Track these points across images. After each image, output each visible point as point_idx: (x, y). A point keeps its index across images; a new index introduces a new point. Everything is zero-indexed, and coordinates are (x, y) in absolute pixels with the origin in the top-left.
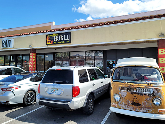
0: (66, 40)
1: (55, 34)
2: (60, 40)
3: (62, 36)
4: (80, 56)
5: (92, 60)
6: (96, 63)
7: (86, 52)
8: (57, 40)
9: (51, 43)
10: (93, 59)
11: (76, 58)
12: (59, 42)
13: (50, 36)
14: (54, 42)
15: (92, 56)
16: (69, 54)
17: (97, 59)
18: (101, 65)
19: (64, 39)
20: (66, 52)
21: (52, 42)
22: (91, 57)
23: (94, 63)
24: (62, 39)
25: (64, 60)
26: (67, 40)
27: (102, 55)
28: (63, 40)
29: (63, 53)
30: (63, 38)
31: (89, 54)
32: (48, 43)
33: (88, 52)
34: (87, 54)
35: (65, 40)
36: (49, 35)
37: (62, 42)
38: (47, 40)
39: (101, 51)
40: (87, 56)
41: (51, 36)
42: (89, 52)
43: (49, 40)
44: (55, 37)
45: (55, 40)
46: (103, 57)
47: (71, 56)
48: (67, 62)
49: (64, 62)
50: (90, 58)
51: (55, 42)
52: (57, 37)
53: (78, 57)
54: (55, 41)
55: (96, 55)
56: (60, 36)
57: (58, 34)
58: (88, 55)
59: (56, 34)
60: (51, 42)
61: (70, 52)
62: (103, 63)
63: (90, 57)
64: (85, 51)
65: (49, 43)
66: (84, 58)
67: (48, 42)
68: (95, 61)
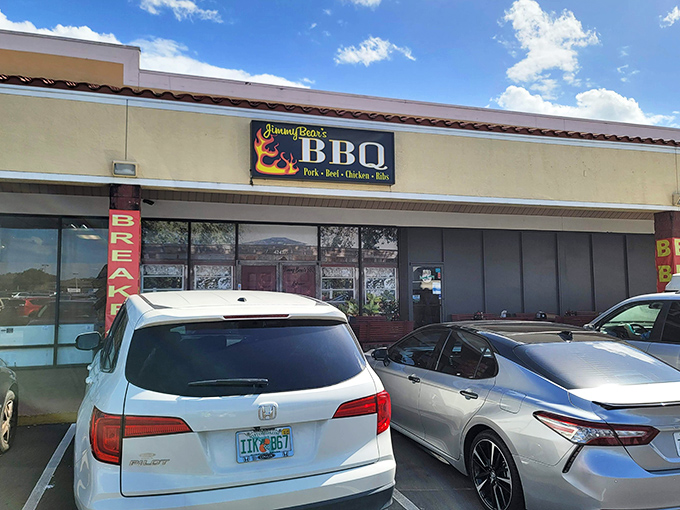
0: (373, 166)
1: (310, 127)
2: (336, 160)
3: (350, 147)
4: (293, 247)
5: (352, 265)
6: (366, 280)
7: (321, 228)
8: (321, 157)
9: (282, 171)
10: (355, 260)
11: (271, 253)
12: (336, 174)
13: (277, 131)
14: (300, 166)
15: (348, 250)
16: (233, 235)
17: (371, 263)
18: (388, 287)
19: (362, 161)
20: (212, 221)
21: (291, 165)
22: (346, 251)
23: (361, 277)
24: (351, 160)
25: (201, 262)
26: (377, 167)
27: (393, 246)
28: (356, 166)
29: (193, 224)
30: (356, 153)
31: (336, 241)
32: (260, 167)
33: (332, 232)
34: (329, 239)
35: (368, 165)
36: (272, 123)
37: (352, 175)
38: (260, 151)
39: (388, 231)
40: (328, 249)
41: (286, 132)
42: (336, 230)
43: (272, 155)
44: (306, 143)
45: (306, 158)
46: (396, 253)
47: (244, 246)
48: (222, 272)
49: (202, 272)
50: (342, 255)
51: (310, 166)
52: (320, 145)
53: (281, 248)
54: (306, 164)
55: (368, 247)
56: (336, 144)
57: (326, 128)
58: (331, 242)
59: (317, 128)
60: (281, 165)
61: (237, 223)
62: (395, 278)
63: (340, 251)
64: (319, 225)
65: (274, 170)
66: (315, 254)
67: (267, 161)
68: (365, 271)
